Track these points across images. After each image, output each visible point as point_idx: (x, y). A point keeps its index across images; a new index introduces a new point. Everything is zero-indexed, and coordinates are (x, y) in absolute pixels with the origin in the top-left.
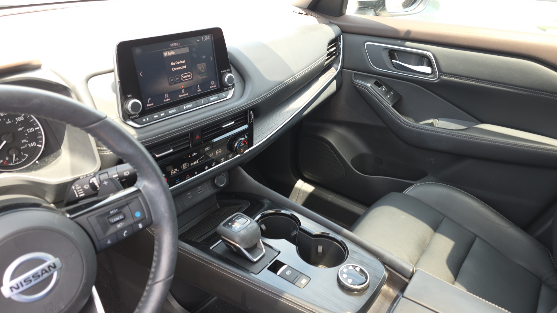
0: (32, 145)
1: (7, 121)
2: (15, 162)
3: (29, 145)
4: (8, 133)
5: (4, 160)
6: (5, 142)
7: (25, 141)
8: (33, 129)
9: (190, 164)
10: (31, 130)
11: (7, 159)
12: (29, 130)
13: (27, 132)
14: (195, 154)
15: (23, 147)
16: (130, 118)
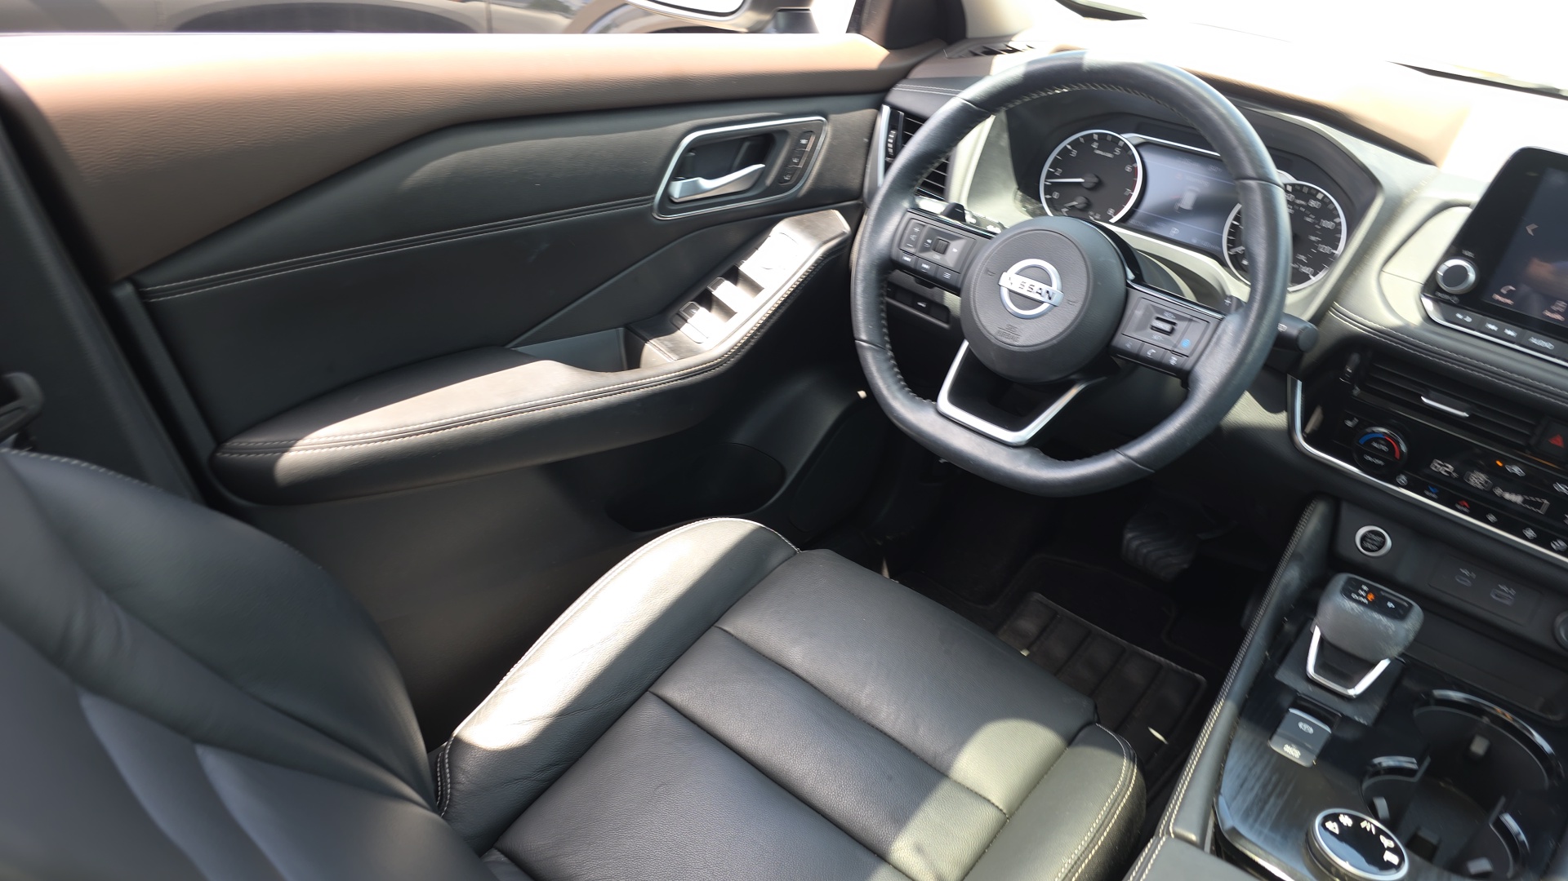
9: (1494, 486)
10: (1325, 249)
13: (1316, 248)
14: (1516, 470)
16: (1434, 294)
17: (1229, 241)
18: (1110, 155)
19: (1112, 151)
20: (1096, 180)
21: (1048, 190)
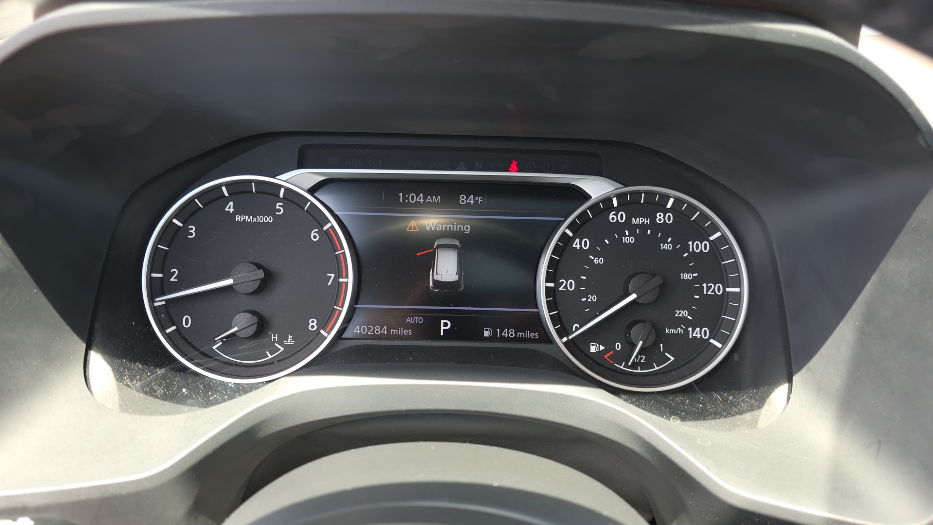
0: (697, 333)
1: (665, 242)
2: (635, 365)
3: (690, 329)
4: (654, 276)
5: (610, 347)
6: (634, 296)
7: (684, 313)
8: (719, 288)
10: (714, 289)
11: (618, 346)
12: (709, 288)
13: (700, 290)
15: (672, 331)
17: (555, 320)
18: (269, 219)
19: (272, 211)
20: (261, 274)
21: (167, 315)
